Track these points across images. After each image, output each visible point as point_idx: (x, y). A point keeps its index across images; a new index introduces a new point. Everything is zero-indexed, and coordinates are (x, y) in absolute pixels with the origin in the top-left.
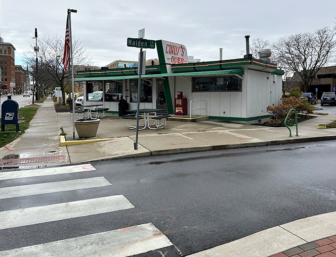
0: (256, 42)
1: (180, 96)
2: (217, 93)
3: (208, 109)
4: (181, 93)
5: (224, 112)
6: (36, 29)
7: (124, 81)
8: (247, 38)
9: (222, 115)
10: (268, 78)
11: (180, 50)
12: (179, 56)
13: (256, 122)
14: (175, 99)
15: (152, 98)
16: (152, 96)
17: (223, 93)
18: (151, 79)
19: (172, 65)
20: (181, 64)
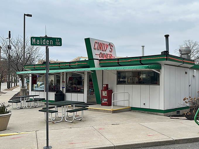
0: (187, 43)
1: (106, 88)
2: (139, 86)
3: (131, 100)
4: (107, 85)
5: (144, 104)
6: (10, 32)
7: (61, 74)
8: (167, 36)
9: (143, 107)
10: (186, 73)
11: (109, 47)
12: (108, 52)
13: (175, 113)
14: (102, 91)
15: (83, 89)
16: (84, 88)
17: (143, 86)
18: (83, 73)
19: (100, 60)
20: (109, 59)
